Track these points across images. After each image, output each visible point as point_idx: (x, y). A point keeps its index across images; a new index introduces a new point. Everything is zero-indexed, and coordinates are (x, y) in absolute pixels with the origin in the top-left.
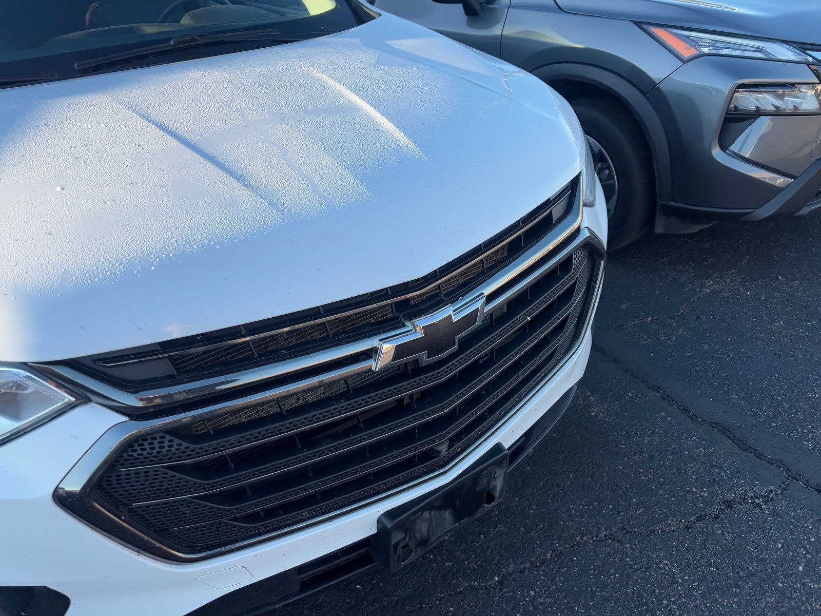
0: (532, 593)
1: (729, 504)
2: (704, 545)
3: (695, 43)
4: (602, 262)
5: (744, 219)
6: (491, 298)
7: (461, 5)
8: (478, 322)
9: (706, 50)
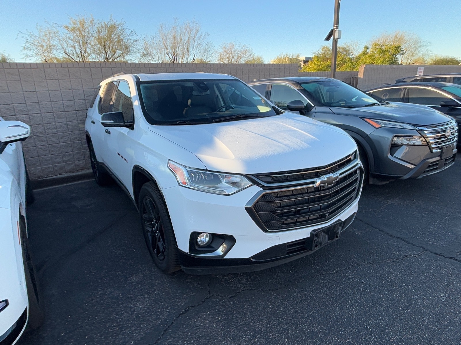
0: (347, 275)
1: (406, 256)
2: (399, 265)
3: (380, 124)
4: (364, 174)
5: (401, 178)
6: (341, 174)
7: (299, 112)
8: (338, 180)
9: (383, 126)
